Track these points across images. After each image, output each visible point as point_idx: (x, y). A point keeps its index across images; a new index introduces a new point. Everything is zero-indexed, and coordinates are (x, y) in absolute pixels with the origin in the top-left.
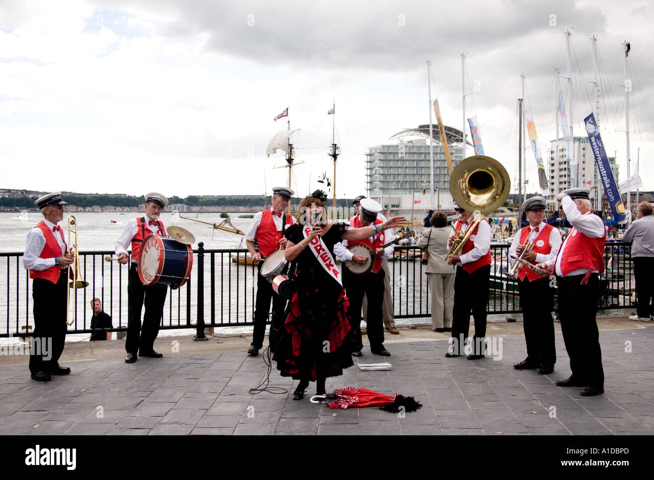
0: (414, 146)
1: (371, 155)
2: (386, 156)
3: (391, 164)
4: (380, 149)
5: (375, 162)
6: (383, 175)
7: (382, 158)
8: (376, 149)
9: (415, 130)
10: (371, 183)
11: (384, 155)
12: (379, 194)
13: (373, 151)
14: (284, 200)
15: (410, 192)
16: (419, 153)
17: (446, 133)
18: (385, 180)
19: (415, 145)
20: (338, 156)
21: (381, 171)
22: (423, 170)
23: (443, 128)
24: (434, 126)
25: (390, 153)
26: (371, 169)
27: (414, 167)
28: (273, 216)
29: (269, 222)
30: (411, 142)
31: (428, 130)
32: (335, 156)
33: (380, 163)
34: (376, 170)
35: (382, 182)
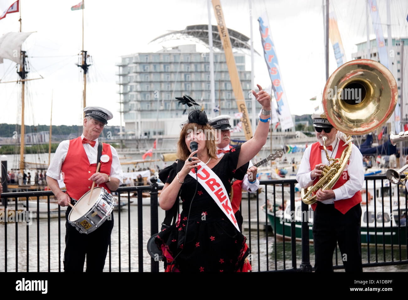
0: (180, 54)
1: (124, 66)
2: (144, 67)
3: (152, 77)
4: (136, 58)
5: (130, 75)
6: (140, 92)
7: (139, 70)
8: (131, 58)
9: (181, 32)
10: (125, 103)
11: (142, 66)
12: (137, 118)
13: (127, 61)
14: (96, 123)
15: (177, 114)
16: (187, 63)
17: (231, 39)
18: (143, 99)
19: (182, 52)
20: (89, 68)
21: (139, 88)
22: (193, 84)
23: (226, 32)
24: (215, 28)
25: (150, 63)
26: (124, 85)
27: (181, 82)
28: (84, 145)
29: (78, 152)
30: (177, 48)
31: (207, 33)
32: (85, 67)
33: (136, 77)
34: (131, 86)
35: (141, 102)
